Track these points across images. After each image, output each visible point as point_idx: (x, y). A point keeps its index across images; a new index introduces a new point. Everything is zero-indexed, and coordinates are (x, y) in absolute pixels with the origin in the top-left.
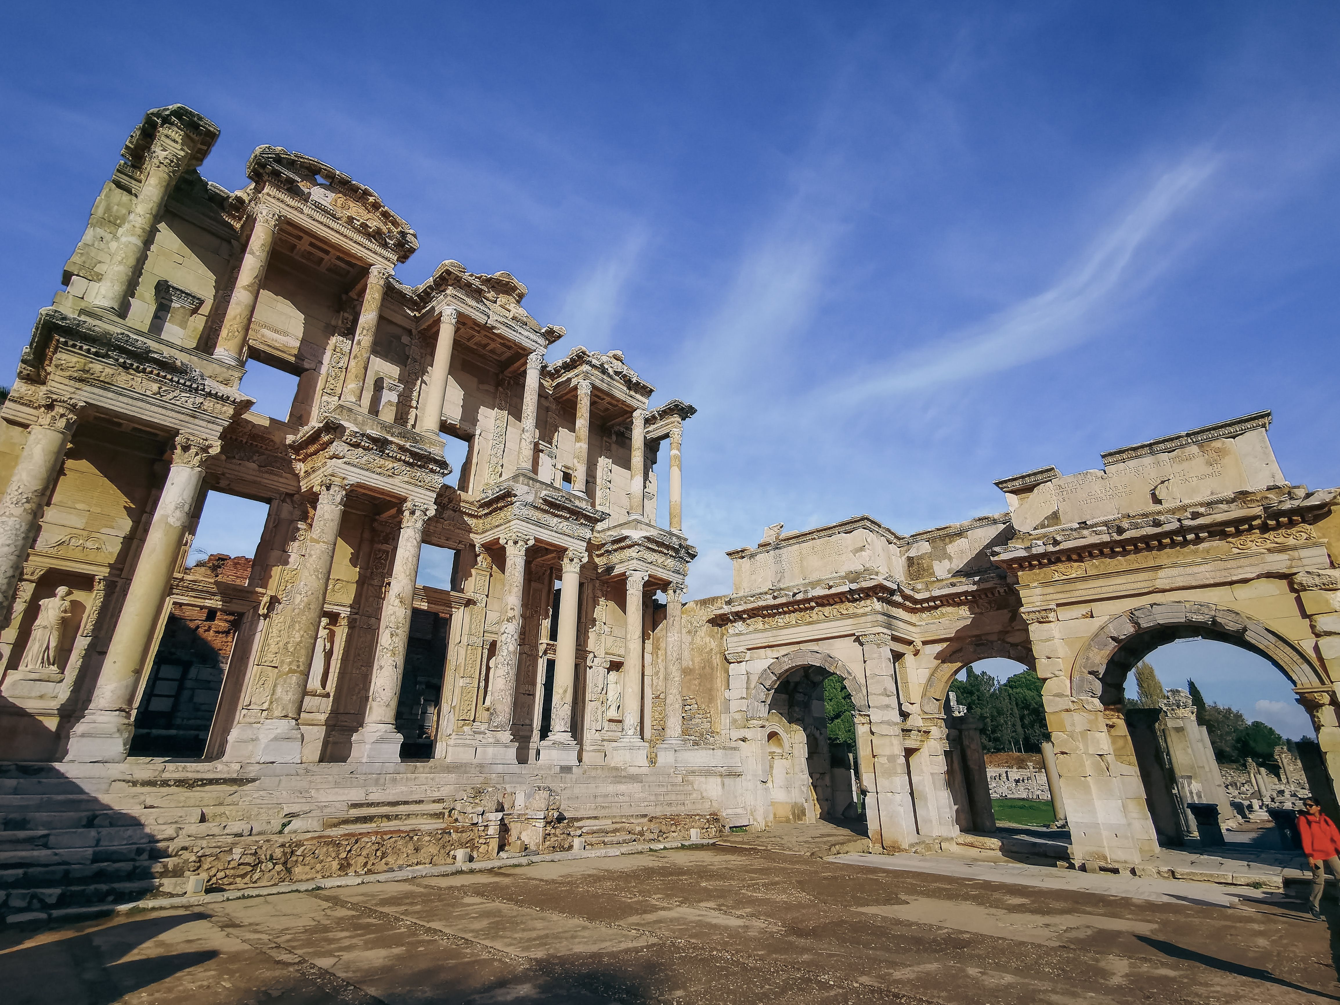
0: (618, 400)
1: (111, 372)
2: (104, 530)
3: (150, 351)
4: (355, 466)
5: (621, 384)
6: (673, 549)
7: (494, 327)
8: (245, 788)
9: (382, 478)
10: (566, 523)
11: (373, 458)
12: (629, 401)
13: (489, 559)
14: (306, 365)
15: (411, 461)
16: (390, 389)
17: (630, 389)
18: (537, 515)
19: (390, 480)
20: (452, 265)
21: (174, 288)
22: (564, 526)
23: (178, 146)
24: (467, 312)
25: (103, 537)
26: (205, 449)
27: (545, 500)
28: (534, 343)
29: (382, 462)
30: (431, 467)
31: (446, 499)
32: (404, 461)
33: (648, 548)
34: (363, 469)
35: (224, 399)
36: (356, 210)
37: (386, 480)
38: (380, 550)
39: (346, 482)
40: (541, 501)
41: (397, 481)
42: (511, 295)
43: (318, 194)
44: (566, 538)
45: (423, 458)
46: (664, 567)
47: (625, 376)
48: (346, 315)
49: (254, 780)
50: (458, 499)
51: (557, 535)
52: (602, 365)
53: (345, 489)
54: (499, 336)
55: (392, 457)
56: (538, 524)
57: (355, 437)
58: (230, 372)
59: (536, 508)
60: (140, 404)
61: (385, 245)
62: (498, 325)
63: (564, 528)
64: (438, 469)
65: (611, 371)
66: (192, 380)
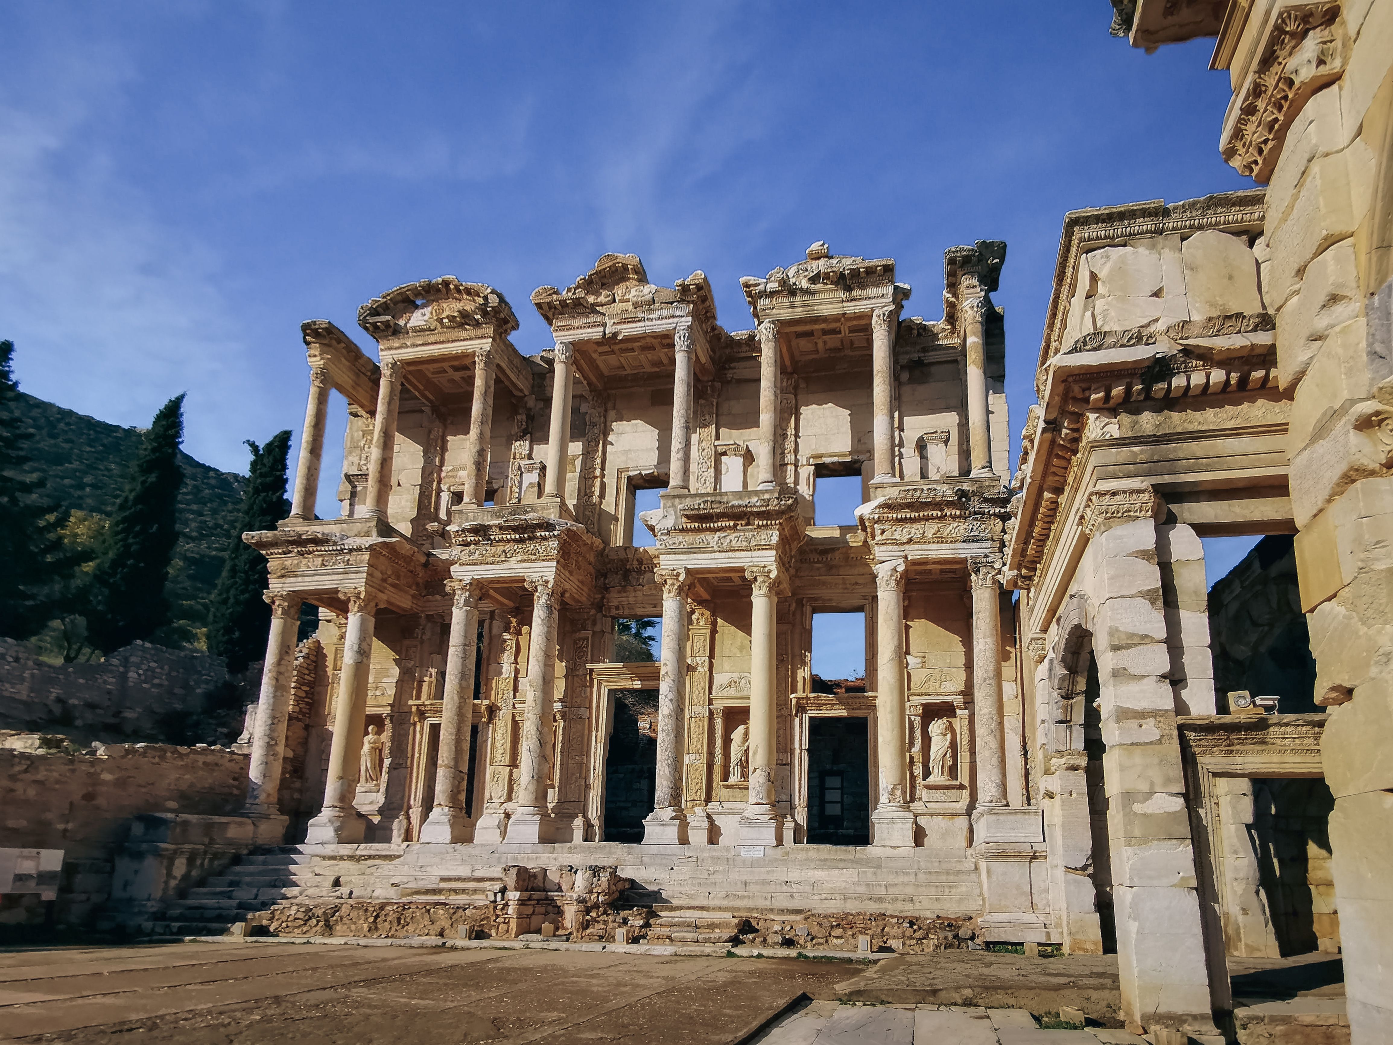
0: (837, 318)
1: (295, 562)
2: (385, 680)
3: (301, 535)
4: (470, 564)
5: (832, 290)
6: (950, 504)
7: (615, 335)
8: (393, 862)
9: (498, 566)
10: (735, 534)
11: (485, 549)
12: (851, 308)
13: (707, 613)
14: (495, 486)
15: (517, 536)
16: (529, 471)
17: (849, 289)
18: (689, 538)
19: (506, 565)
20: (539, 294)
21: (353, 475)
22: (732, 538)
23: (318, 358)
24: (577, 338)
25: (384, 685)
26: (358, 597)
27: (687, 517)
28: (671, 320)
29: (494, 549)
30: (538, 534)
31: (635, 562)
32: (514, 540)
33: (898, 520)
34: (477, 564)
35: (359, 549)
36: (451, 307)
37: (502, 566)
38: (579, 639)
39: (464, 583)
40: (684, 520)
41: (512, 563)
42: (629, 279)
43: (418, 319)
44: (738, 554)
45: (526, 529)
46: (940, 540)
47: (827, 276)
48: (519, 417)
49: (399, 856)
50: (647, 556)
51: (723, 555)
52: (784, 282)
53: (467, 590)
54: (627, 340)
55: (500, 541)
56: (690, 551)
57: (459, 536)
58: (368, 524)
59: (683, 530)
60: (316, 578)
61: (477, 324)
62: (619, 327)
63: (734, 542)
64: (547, 533)
65: (805, 284)
66: (335, 543)
